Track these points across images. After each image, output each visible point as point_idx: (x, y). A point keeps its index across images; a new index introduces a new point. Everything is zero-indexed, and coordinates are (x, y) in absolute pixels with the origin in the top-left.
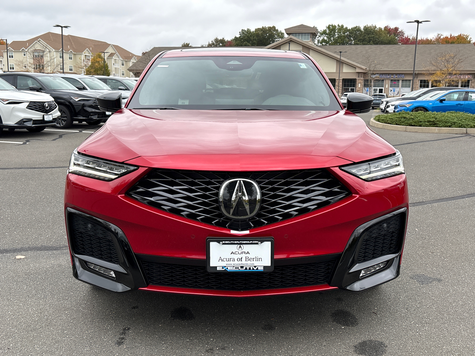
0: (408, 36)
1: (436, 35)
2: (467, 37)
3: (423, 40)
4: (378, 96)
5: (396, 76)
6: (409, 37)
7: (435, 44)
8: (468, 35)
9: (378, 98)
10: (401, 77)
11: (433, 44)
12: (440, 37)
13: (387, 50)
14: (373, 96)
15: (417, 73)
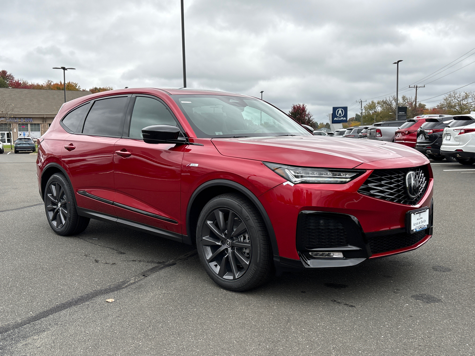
0: (18, 81)
1: (47, 81)
2: (76, 85)
3: (34, 85)
4: (24, 140)
5: (24, 120)
6: (20, 82)
7: (46, 89)
8: (76, 83)
9: (24, 142)
10: (30, 121)
11: (44, 89)
12: (50, 84)
13: (9, 93)
14: (19, 140)
15: (45, 117)
